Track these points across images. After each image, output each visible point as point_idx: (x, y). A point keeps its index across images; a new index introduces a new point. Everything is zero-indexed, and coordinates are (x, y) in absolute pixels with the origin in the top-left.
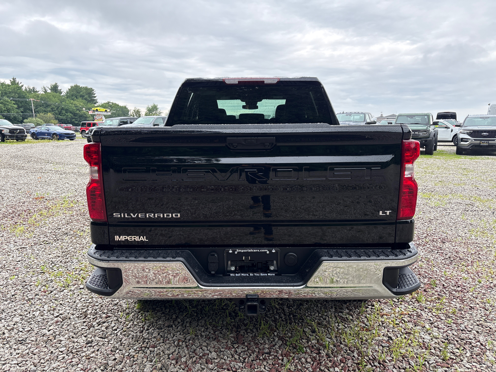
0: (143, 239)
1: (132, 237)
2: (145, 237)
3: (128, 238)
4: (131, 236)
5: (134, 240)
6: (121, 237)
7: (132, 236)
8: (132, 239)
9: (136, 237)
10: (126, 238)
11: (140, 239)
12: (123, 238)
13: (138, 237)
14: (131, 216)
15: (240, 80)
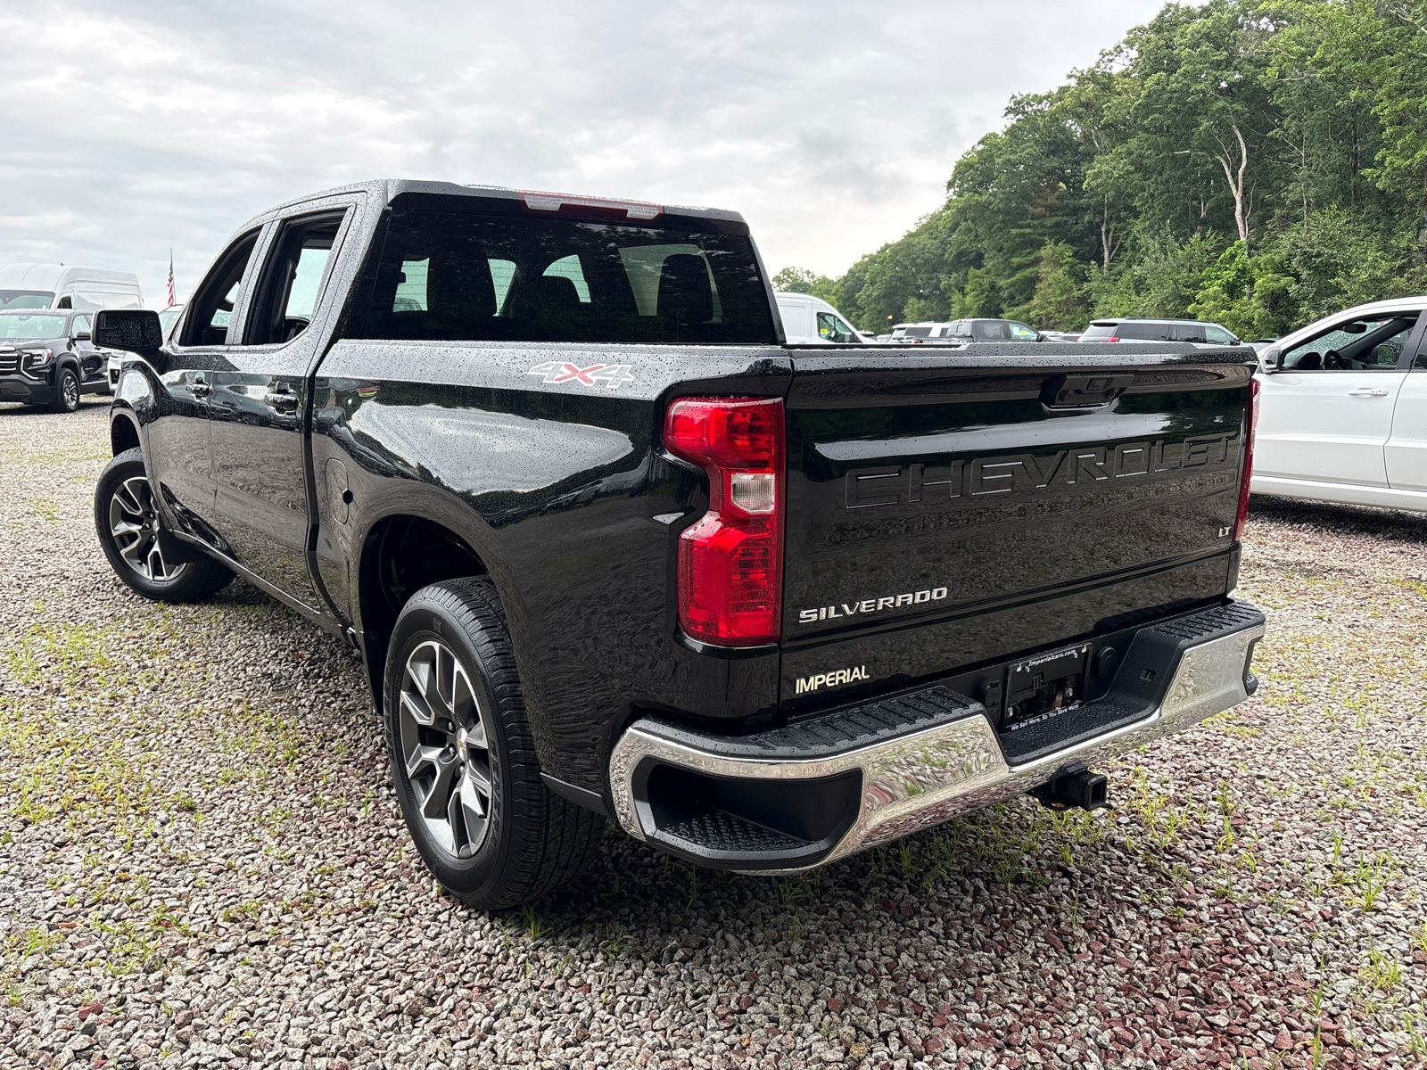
0: (860, 674)
1: (834, 676)
2: (863, 668)
3: (826, 679)
4: (831, 671)
5: (841, 681)
6: (812, 679)
7: (835, 670)
8: (834, 681)
9: (844, 672)
10: (820, 680)
11: (854, 676)
12: (814, 683)
13: (849, 671)
14: (844, 612)
15: (567, 202)
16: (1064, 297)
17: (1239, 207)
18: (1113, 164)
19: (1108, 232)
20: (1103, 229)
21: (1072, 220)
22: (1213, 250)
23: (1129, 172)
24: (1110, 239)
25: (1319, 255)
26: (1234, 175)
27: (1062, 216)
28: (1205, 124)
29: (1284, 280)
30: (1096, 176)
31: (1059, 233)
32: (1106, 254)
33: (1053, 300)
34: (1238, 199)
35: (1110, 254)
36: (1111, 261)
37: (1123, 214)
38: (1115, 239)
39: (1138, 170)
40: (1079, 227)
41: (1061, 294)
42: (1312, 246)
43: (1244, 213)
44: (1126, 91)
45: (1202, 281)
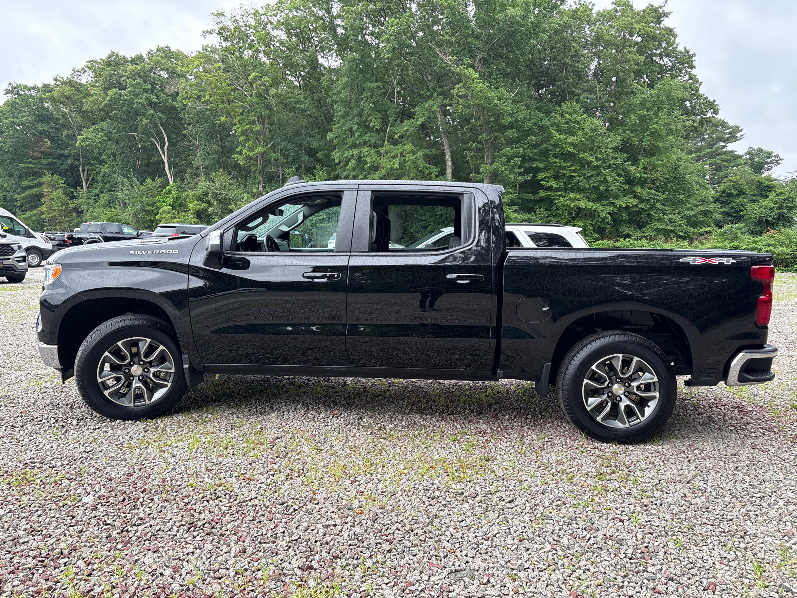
16: (64, 207)
17: (167, 166)
18: (94, 134)
19: (83, 171)
20: (81, 169)
21: (59, 162)
22: (159, 187)
23: (104, 140)
24: (85, 175)
25: (220, 194)
26: (163, 149)
27: (53, 159)
28: (145, 121)
29: (204, 205)
30: (84, 140)
31: (53, 169)
32: (84, 184)
33: (57, 208)
34: (166, 161)
35: (86, 183)
36: (88, 188)
37: (92, 162)
38: (89, 176)
39: (109, 139)
40: (65, 166)
41: (62, 206)
42: (216, 189)
43: (170, 169)
44: (96, 95)
45: (156, 203)
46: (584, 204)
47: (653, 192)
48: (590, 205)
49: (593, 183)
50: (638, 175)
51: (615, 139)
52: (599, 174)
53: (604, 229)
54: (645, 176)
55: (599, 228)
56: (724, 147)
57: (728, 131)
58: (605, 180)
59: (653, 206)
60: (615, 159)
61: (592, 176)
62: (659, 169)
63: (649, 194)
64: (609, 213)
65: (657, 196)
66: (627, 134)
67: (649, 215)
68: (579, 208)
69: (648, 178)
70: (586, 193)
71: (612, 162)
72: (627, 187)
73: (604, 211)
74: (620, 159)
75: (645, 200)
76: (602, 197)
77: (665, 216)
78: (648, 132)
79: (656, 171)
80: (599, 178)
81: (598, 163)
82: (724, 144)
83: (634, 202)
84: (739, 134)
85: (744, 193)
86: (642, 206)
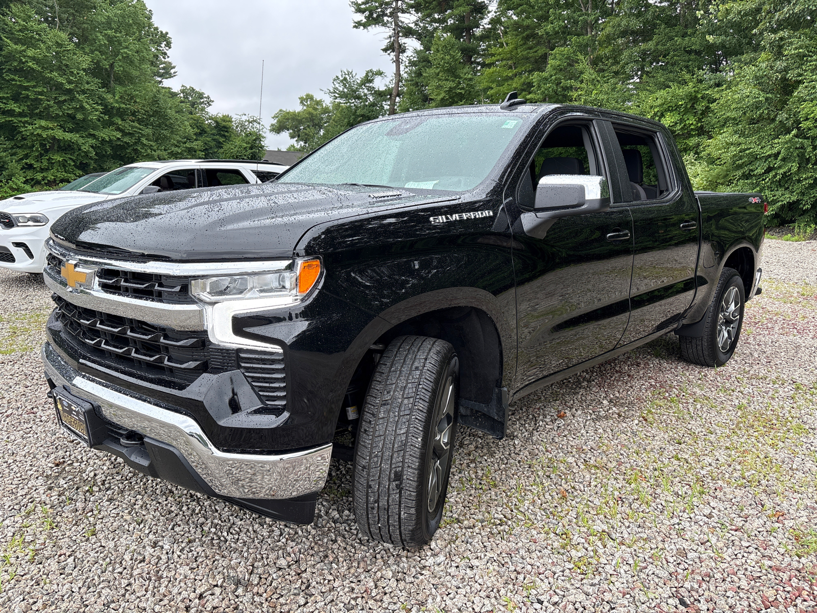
46: (60, 134)
47: (136, 124)
48: (68, 136)
49: (68, 109)
50: (116, 105)
51: (85, 61)
52: (72, 99)
53: (87, 165)
54: (124, 106)
55: (81, 163)
56: (161, 82)
57: (162, 66)
58: (82, 108)
59: (138, 141)
60: (88, 83)
61: (65, 101)
62: (138, 100)
63: (133, 127)
64: (92, 147)
65: (140, 129)
66: (97, 55)
67: (136, 151)
68: (54, 138)
69: (128, 109)
70: (59, 122)
71: (87, 86)
72: (107, 117)
73: (86, 144)
74: (93, 84)
75: (130, 134)
76: (80, 126)
77: (153, 152)
78: (120, 57)
79: (135, 102)
80: (74, 104)
81: (71, 86)
82: (159, 79)
83: (119, 135)
84: (172, 71)
85: (206, 132)
86: (126, 139)
